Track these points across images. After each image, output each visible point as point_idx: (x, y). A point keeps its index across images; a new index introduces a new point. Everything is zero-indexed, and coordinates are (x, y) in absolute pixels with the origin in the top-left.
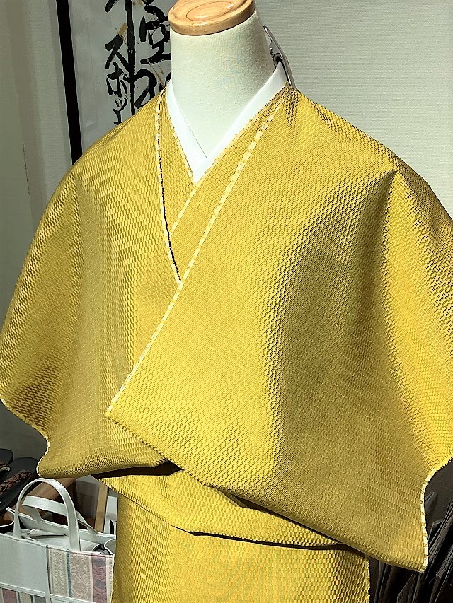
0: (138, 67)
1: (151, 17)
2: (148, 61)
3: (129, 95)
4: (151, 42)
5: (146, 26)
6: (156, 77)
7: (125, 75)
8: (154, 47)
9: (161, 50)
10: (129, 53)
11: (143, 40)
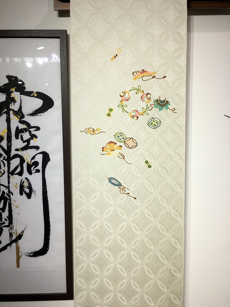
0: (13, 153)
1: (22, 126)
2: (20, 149)
3: (6, 169)
4: (22, 139)
5: (19, 131)
6: (25, 158)
7: (5, 157)
8: (24, 142)
9: (29, 143)
10: (8, 146)
11: (17, 138)
